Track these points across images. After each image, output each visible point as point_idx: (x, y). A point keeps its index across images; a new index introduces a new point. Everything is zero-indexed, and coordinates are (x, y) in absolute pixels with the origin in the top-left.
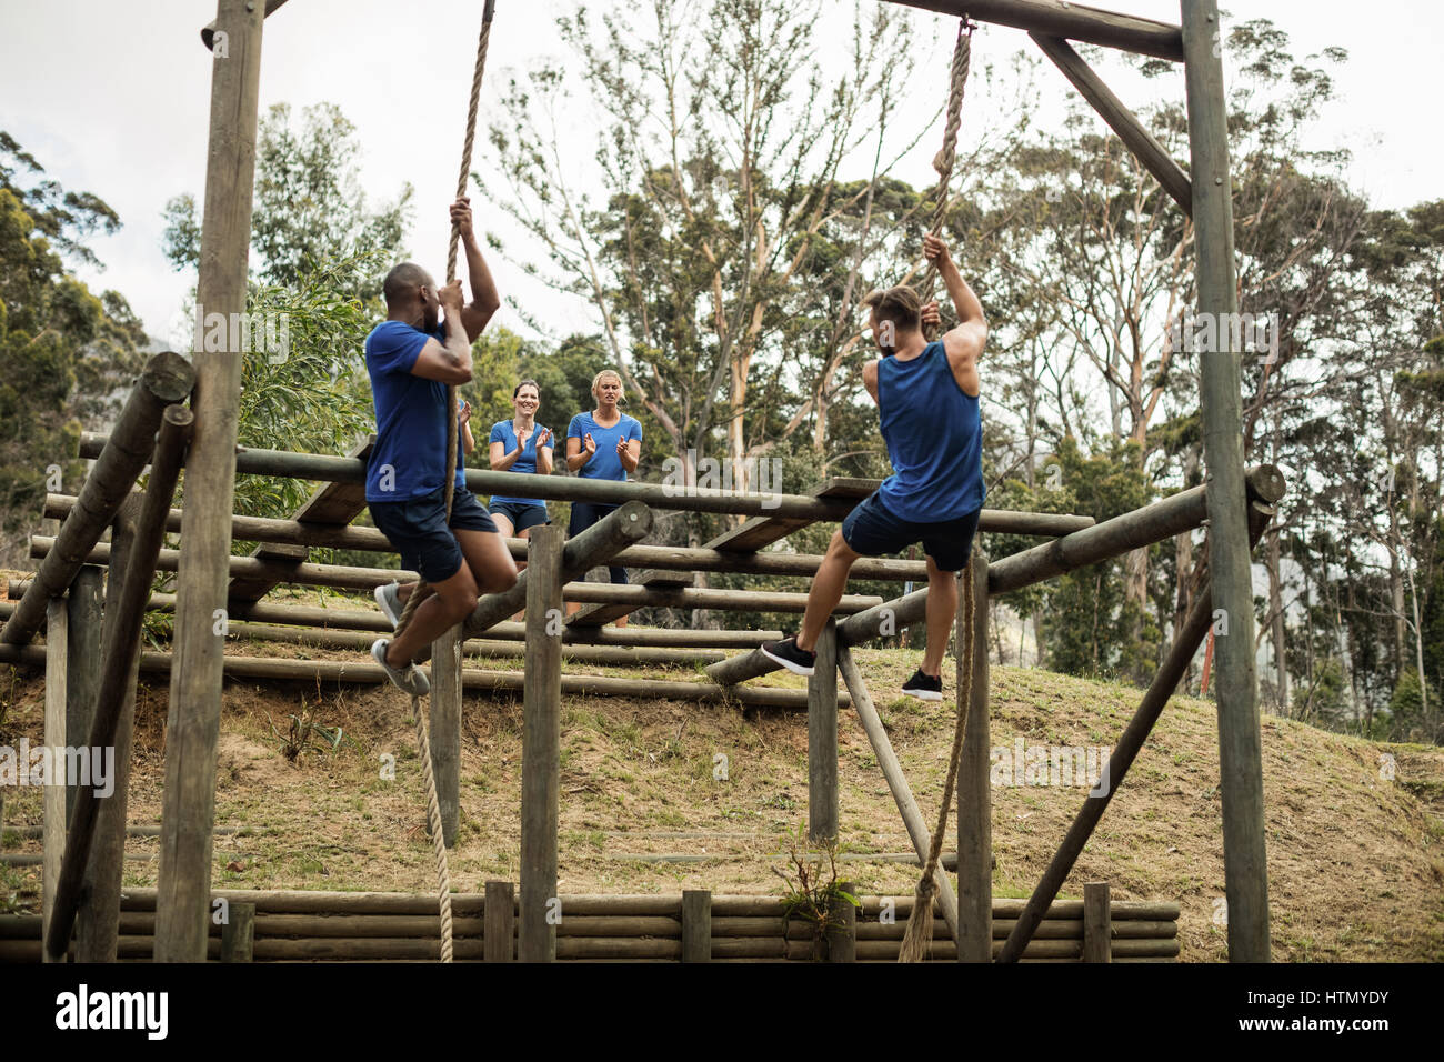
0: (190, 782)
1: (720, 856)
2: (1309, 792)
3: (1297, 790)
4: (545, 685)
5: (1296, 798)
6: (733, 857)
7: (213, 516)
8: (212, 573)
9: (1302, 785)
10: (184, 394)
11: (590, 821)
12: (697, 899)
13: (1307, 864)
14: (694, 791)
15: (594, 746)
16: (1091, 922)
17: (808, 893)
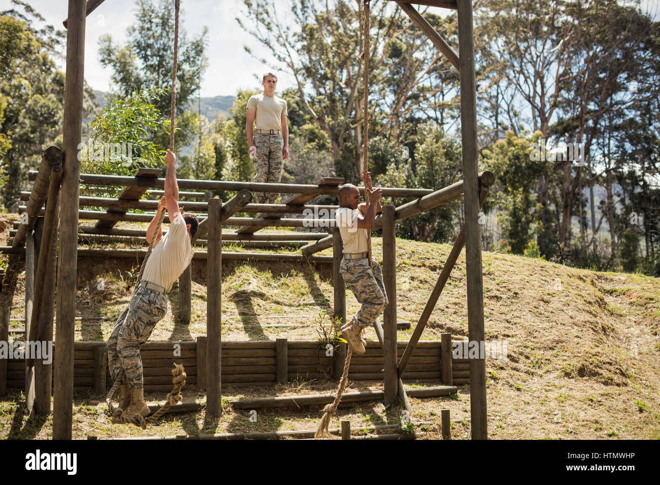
0: (65, 303)
1: (296, 325)
2: (553, 295)
5: (546, 298)
6: (302, 325)
10: (59, 162)
11: (245, 312)
12: (282, 342)
13: (546, 325)
14: (291, 299)
15: (251, 282)
16: (444, 349)
17: (326, 339)
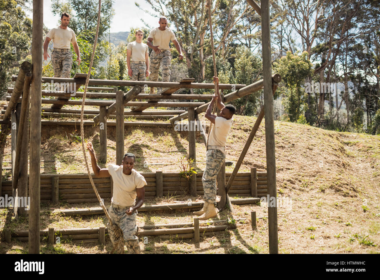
0: (35, 152)
1: (167, 163)
2: (315, 145)
3: (312, 145)
4: (120, 127)
5: (311, 147)
6: (170, 164)
7: (37, 96)
8: (37, 108)
9: (313, 144)
10: (30, 70)
11: (138, 156)
12: (159, 173)
13: (310, 162)
14: (164, 148)
15: (141, 139)
16: (252, 177)
17: (185, 171)
